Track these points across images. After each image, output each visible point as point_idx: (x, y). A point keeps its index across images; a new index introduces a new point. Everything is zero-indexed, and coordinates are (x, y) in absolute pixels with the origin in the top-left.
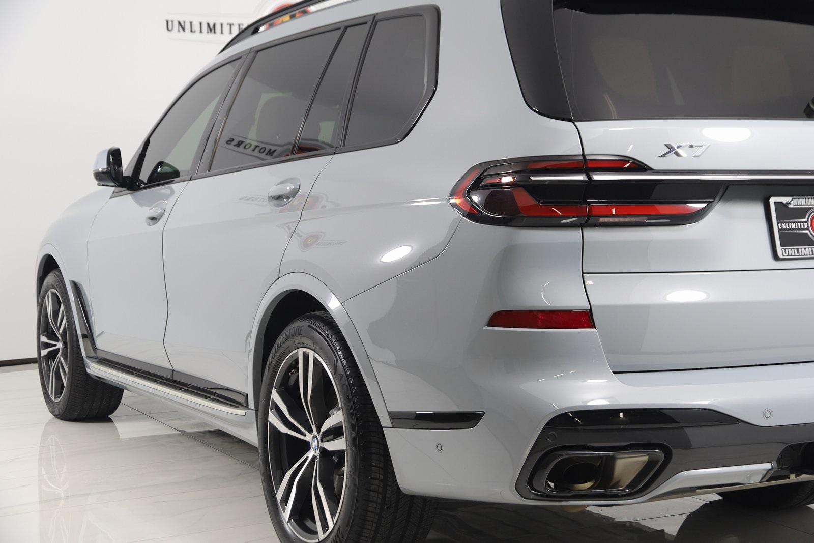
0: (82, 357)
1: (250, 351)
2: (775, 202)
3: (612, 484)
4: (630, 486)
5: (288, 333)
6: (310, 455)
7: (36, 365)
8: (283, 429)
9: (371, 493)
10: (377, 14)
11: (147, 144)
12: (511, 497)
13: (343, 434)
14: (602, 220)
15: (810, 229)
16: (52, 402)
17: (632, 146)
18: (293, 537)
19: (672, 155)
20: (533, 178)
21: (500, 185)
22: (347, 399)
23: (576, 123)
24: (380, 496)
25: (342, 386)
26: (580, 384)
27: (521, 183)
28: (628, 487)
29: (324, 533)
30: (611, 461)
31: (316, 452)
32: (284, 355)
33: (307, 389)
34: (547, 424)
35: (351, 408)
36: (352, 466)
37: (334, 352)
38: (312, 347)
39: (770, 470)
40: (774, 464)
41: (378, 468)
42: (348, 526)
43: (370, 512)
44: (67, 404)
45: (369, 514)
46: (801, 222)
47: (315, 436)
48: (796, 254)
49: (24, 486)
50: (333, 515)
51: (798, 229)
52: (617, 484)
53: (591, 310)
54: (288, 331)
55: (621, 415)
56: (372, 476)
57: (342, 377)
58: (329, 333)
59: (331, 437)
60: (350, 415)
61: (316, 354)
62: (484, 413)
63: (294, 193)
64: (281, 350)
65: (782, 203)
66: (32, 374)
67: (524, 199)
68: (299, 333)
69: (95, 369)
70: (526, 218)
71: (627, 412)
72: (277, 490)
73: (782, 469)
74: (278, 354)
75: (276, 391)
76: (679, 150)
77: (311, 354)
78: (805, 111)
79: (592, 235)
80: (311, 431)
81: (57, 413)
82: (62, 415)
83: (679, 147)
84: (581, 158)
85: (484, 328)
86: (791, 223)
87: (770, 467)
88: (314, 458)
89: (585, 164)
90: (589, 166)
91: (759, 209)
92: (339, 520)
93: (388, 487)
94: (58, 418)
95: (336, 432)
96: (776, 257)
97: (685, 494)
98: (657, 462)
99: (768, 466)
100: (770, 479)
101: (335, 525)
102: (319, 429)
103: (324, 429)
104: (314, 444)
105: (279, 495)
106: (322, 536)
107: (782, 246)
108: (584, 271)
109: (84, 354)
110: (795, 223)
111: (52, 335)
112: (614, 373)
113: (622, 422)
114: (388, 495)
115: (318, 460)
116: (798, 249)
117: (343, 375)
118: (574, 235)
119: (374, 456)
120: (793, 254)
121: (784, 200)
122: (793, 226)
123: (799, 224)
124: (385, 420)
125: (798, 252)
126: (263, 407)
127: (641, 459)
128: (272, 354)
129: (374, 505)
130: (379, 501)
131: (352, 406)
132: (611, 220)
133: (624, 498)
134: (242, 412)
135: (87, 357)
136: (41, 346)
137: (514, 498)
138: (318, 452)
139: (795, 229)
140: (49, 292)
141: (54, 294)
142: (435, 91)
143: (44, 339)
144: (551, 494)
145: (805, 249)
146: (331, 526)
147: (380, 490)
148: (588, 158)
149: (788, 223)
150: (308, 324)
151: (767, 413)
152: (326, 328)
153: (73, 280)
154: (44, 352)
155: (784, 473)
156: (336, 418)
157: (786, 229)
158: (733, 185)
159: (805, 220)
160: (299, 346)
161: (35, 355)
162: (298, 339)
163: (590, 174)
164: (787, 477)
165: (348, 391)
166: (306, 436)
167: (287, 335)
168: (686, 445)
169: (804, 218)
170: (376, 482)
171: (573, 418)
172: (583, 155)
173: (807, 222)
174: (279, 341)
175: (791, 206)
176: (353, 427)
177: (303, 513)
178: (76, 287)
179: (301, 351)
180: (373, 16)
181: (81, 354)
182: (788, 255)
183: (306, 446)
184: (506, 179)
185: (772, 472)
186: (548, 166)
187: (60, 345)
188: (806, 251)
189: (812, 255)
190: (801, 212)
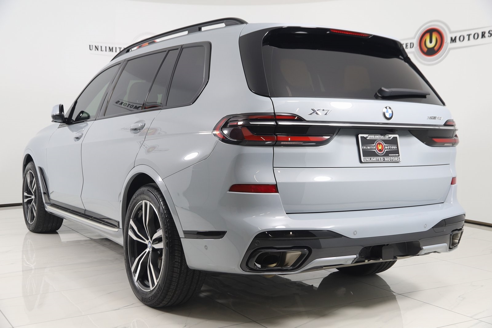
0: (43, 203)
1: (120, 201)
2: (361, 137)
3: (284, 265)
4: (293, 265)
5: (138, 193)
6: (147, 250)
7: (22, 207)
8: (135, 238)
9: (175, 268)
10: (183, 45)
11: (76, 103)
12: (238, 271)
13: (162, 241)
14: (282, 143)
15: (376, 149)
16: (29, 224)
17: (298, 109)
18: (139, 288)
19: (315, 114)
20: (251, 123)
21: (237, 126)
22: (164, 225)
23: (271, 98)
24: (179, 270)
25: (162, 218)
26: (272, 218)
27: (246, 125)
28: (292, 266)
29: (153, 287)
30: (284, 254)
31: (150, 249)
32: (136, 203)
33: (146, 220)
34: (256, 237)
35: (166, 229)
36: (166, 256)
37: (159, 202)
38: (149, 200)
39: (356, 258)
40: (358, 255)
41: (178, 257)
42: (163, 284)
43: (174, 277)
44: (36, 225)
45: (174, 278)
46: (372, 146)
47: (150, 242)
48: (370, 160)
49: (12, 264)
50: (157, 279)
51: (371, 149)
52: (287, 265)
53: (276, 185)
54: (138, 192)
55: (291, 233)
56: (175, 261)
57: (162, 214)
58: (157, 193)
59: (157, 242)
60: (166, 232)
61: (151, 203)
62: (227, 232)
63: (143, 127)
64: (135, 201)
65: (364, 137)
66: (20, 211)
67: (247, 133)
68: (143, 193)
69: (49, 209)
70: (247, 142)
71: (294, 231)
72: (132, 267)
73: (362, 258)
74: (133, 203)
75: (133, 220)
76: (318, 112)
77: (148, 203)
78: (375, 96)
79: (278, 150)
80: (148, 239)
81: (31, 229)
82: (34, 230)
83: (317, 110)
84: (273, 114)
85: (227, 192)
86: (368, 146)
87: (356, 257)
88: (149, 252)
89: (275, 117)
90: (277, 118)
91: (354, 140)
92: (160, 281)
93: (183, 266)
94: (32, 232)
95: (159, 240)
96: (361, 161)
97: (318, 269)
98: (305, 254)
99: (355, 256)
100: (356, 262)
101: (158, 283)
102: (151, 238)
103: (153, 238)
104: (149, 245)
105: (133, 269)
106: (152, 288)
107: (363, 156)
108: (274, 167)
109: (44, 202)
110: (370, 146)
111: (29, 192)
112: (287, 213)
113: (291, 236)
114: (182, 269)
115: (151, 253)
116: (370, 158)
117: (163, 213)
118: (269, 150)
119: (176, 251)
120: (368, 160)
121: (365, 136)
122: (369, 148)
123: (371, 147)
124: (181, 235)
125: (371, 160)
126: (126, 228)
127: (298, 253)
128: (130, 203)
129: (176, 274)
130: (178, 272)
131: (166, 228)
132: (289, 143)
133: (290, 271)
134: (116, 230)
135: (46, 203)
136: (24, 197)
137: (239, 271)
138: (151, 249)
139: (370, 149)
140: (29, 172)
141: (31, 173)
142: (208, 82)
143: (26, 194)
144: (256, 269)
145: (374, 158)
146: (156, 283)
147: (179, 267)
148: (276, 114)
149: (367, 146)
150: (147, 189)
151: (355, 232)
152: (155, 191)
153: (40, 166)
154: (26, 200)
155: (363, 259)
156: (160, 233)
157: (365, 149)
158: (342, 128)
159: (374, 145)
160: (143, 199)
161: (21, 202)
162: (142, 196)
163: (277, 121)
164: (364, 261)
165: (165, 220)
166: (145, 241)
167: (137, 194)
168: (319, 247)
169: (374, 144)
170: (177, 263)
171: (268, 234)
172: (274, 113)
173: (375, 146)
174: (134, 197)
175: (368, 139)
176: (167, 238)
177: (143, 278)
178: (41, 170)
179: (144, 202)
180: (181, 46)
181: (43, 201)
182: (366, 161)
183: (145, 246)
184: (240, 123)
185: (356, 259)
186: (258, 118)
187: (33, 197)
188: (374, 159)
189: (377, 161)
190: (372, 142)
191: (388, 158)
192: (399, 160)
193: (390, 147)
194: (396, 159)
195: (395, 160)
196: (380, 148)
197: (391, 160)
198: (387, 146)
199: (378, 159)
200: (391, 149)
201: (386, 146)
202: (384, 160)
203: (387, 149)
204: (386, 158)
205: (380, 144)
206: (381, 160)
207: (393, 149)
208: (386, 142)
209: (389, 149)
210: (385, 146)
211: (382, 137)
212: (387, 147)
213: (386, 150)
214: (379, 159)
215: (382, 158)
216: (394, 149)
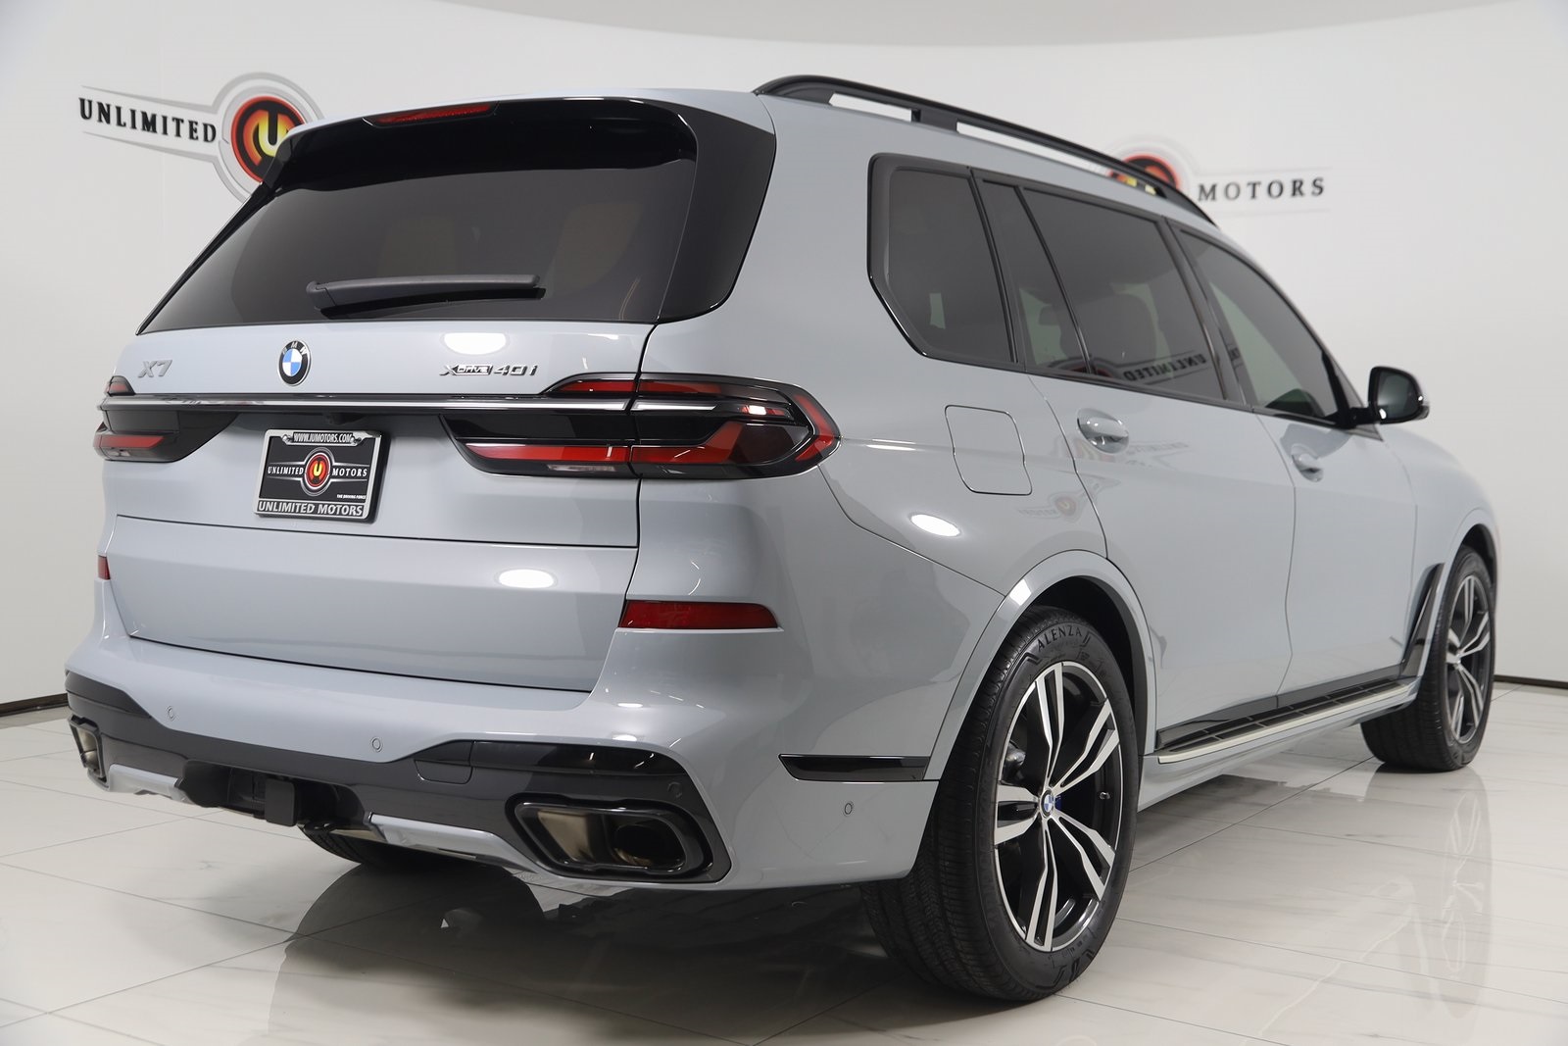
2: (270, 437)
15: (307, 475)
46: (296, 466)
48: (275, 510)
51: (291, 476)
65: (279, 437)
86: (284, 466)
107: (260, 497)
108: (118, 514)
110: (289, 466)
112: (131, 637)
116: (278, 503)
120: (271, 509)
121: (284, 434)
122: (286, 472)
123: (294, 468)
125: (277, 507)
145: (288, 503)
149: (281, 466)
157: (276, 475)
159: (302, 463)
169: (304, 460)
173: (304, 466)
175: (290, 443)
182: (264, 510)
188: (287, 506)
189: (295, 512)
190: (300, 452)
191: (329, 505)
192: (361, 515)
193: (348, 470)
194: (353, 510)
195: (348, 515)
196: (317, 474)
197: (335, 514)
198: (340, 468)
199: (300, 507)
200: (350, 477)
201: (336, 467)
202: (315, 512)
203: (338, 477)
204: (323, 505)
205: (320, 459)
206: (306, 510)
207: (356, 477)
208: (341, 453)
209: (344, 477)
210: (332, 467)
211: (331, 438)
212: (339, 471)
213: (332, 480)
214: (303, 508)
215: (311, 505)
216: (359, 478)
